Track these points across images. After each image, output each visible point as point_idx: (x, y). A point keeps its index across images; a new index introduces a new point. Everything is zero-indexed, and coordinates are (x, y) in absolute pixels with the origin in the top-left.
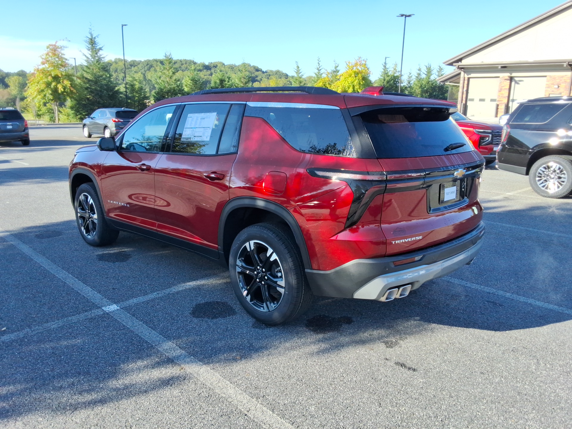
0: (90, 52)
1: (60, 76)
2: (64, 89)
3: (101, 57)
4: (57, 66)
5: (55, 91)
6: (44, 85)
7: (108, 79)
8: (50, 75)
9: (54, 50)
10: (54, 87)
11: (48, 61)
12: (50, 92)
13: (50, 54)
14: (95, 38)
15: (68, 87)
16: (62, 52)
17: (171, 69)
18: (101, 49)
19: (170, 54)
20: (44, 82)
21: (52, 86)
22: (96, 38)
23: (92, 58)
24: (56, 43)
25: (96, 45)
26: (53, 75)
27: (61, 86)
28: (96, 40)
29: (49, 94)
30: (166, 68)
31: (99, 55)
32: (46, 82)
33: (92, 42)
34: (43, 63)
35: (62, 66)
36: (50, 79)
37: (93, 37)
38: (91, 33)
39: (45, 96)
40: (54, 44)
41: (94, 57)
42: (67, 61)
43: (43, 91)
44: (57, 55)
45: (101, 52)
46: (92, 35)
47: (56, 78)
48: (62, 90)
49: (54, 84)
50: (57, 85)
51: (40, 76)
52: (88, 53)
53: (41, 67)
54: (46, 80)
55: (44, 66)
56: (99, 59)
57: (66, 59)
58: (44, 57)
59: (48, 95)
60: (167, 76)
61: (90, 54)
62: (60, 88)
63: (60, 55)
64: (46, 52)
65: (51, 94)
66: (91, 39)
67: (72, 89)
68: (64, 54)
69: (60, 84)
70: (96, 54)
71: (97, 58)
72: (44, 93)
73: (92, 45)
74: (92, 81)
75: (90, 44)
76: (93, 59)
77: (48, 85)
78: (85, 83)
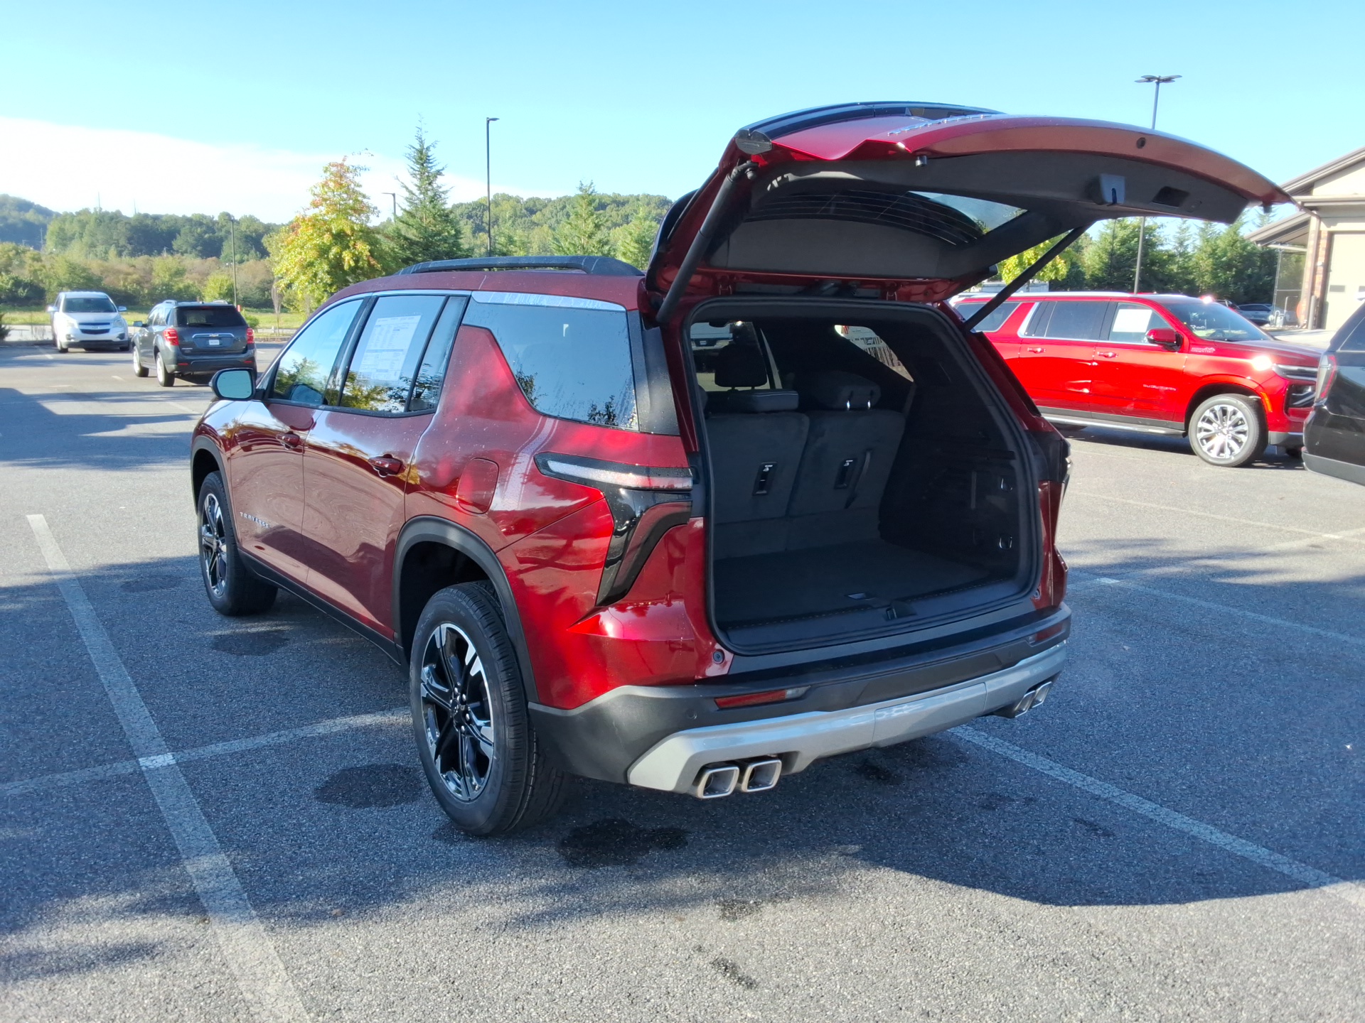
0: (417, 182)
1: (349, 232)
2: (357, 261)
3: (440, 190)
4: (343, 212)
5: (337, 265)
6: (314, 251)
7: (451, 241)
8: (329, 230)
9: (340, 175)
10: (335, 257)
11: (325, 200)
12: (326, 267)
13: (332, 185)
14: (428, 149)
15: (365, 258)
16: (357, 179)
17: (592, 218)
18: (439, 173)
19: (592, 183)
20: (315, 245)
21: (331, 256)
22: (431, 148)
23: (421, 193)
24: (344, 160)
25: (430, 165)
26: (334, 232)
27: (351, 255)
28: (429, 154)
29: (323, 272)
30: (581, 216)
31: (435, 186)
32: (319, 245)
33: (422, 158)
34: (315, 205)
35: (355, 210)
36: (327, 238)
37: (425, 147)
38: (420, 138)
39: (315, 275)
40: (340, 162)
41: (425, 192)
42: (365, 201)
43: (311, 264)
44: (344, 187)
45: (439, 181)
46: (422, 143)
47: (340, 237)
48: (352, 264)
49: (334, 250)
50: (341, 252)
51: (305, 232)
52: (413, 183)
53: (311, 212)
54: (318, 241)
55: (317, 211)
56: (435, 195)
57: (364, 196)
58: (318, 191)
59: (321, 275)
60: (582, 232)
61: (416, 185)
62: (347, 259)
63: (352, 186)
64: (322, 180)
65: (328, 273)
66: (421, 152)
67: (373, 262)
68: (360, 183)
69: (347, 251)
70: (430, 184)
71: (430, 194)
72: (314, 270)
73: (422, 165)
74: (417, 243)
75: (418, 163)
76: (422, 196)
77: (323, 252)
78: (402, 248)
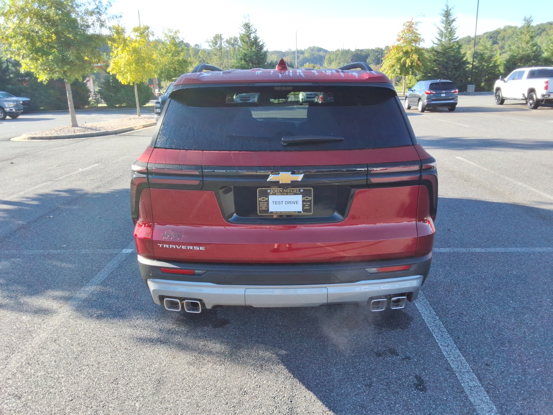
0: (444, 25)
1: (410, 51)
2: (412, 63)
3: (454, 28)
4: (410, 42)
5: (403, 65)
6: (395, 60)
7: (456, 50)
8: (402, 50)
9: (410, 27)
10: (403, 62)
11: (402, 38)
12: (399, 66)
13: (406, 31)
14: (450, 10)
15: (416, 61)
16: (417, 27)
17: (529, 34)
18: (454, 20)
19: (531, 16)
20: (396, 57)
21: (402, 62)
22: (452, 9)
23: (445, 30)
24: (412, 20)
25: (450, 17)
26: (404, 51)
27: (410, 60)
28: (451, 12)
29: (398, 69)
30: (524, 33)
31: (452, 26)
32: (398, 57)
33: (447, 14)
34: (399, 40)
35: (414, 41)
36: (401, 54)
37: (449, 9)
38: (447, 5)
39: (395, 70)
40: (410, 20)
41: (446, 29)
42: (419, 36)
43: (393, 66)
44: (411, 31)
45: (454, 24)
46: (448, 7)
47: (406, 53)
48: (410, 64)
49: (403, 59)
50: (406, 59)
51: (393, 52)
52: (442, 26)
53: (396, 44)
54: (397, 56)
55: (399, 43)
56: (451, 30)
57: (419, 34)
58: (401, 34)
59: (396, 70)
60: (523, 41)
61: (443, 27)
62: (408, 62)
63: (414, 30)
64: (402, 29)
65: (400, 69)
66: (447, 11)
67: (419, 63)
68: (418, 29)
69: (409, 59)
70: (450, 25)
71: (449, 30)
72: (394, 68)
73: (447, 17)
74: (440, 53)
75: (444, 16)
76: (445, 31)
77: (399, 60)
78: (434, 55)
